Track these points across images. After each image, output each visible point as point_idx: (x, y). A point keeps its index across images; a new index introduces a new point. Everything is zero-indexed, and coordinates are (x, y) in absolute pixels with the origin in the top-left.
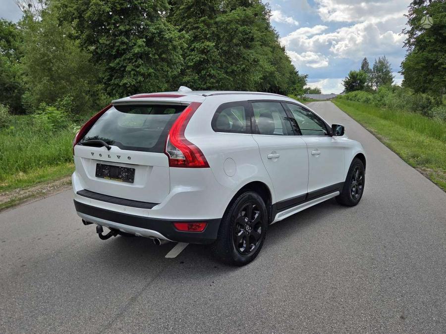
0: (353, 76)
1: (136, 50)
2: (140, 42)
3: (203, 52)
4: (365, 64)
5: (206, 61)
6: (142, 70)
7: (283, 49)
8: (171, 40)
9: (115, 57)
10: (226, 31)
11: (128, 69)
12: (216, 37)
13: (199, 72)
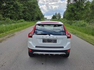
0: (54, 16)
1: (11, 8)
2: (12, 6)
3: (25, 9)
4: (56, 13)
5: (25, 11)
6: (12, 12)
7: (40, 9)
8: (19, 6)
9: (5, 9)
10: (30, 5)
11: (9, 12)
12: (27, 6)
13: (24, 13)
